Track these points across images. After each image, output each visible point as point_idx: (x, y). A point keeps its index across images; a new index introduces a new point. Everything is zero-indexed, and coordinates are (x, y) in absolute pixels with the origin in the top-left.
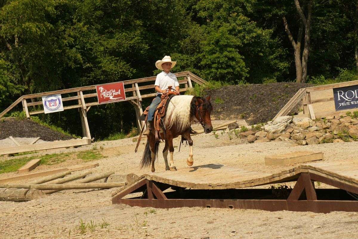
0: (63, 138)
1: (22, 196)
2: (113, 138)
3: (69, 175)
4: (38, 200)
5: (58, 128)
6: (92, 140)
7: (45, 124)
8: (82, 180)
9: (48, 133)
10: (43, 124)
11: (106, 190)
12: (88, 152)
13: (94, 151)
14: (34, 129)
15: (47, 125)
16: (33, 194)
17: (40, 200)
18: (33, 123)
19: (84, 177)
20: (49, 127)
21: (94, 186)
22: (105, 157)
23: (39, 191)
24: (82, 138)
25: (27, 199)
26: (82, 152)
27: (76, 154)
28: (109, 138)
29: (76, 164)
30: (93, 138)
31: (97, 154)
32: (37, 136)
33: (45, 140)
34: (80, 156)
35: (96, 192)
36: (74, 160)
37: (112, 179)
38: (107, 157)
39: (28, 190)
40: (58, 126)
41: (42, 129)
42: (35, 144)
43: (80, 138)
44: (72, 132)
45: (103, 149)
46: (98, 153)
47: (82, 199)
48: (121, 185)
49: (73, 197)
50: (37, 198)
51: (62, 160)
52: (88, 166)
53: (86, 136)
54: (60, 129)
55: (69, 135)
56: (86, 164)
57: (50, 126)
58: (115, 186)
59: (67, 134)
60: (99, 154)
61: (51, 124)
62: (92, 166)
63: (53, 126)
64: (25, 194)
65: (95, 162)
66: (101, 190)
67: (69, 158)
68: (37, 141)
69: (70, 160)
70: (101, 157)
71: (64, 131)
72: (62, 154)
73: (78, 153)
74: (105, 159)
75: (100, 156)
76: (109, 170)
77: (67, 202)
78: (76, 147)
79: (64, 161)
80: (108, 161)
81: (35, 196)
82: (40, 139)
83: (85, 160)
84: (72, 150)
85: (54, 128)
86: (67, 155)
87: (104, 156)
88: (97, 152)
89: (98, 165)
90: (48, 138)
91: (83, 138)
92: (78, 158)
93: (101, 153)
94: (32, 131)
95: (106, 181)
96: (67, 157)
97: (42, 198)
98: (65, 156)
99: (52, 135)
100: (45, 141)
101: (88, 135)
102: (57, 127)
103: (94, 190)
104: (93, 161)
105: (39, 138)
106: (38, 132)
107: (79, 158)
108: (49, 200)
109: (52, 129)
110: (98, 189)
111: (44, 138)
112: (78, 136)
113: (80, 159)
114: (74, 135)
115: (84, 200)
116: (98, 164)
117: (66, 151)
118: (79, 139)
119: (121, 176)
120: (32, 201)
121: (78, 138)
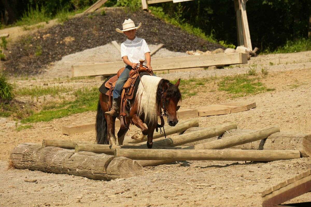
0: (203, 48)
1: (100, 169)
2: (292, 48)
3: (195, 128)
4: (128, 180)
5: (195, 29)
6: (254, 52)
7: (173, 20)
8: (216, 142)
9: (178, 37)
10: (169, 21)
11: (260, 164)
12: (239, 79)
13: (251, 77)
14: (154, 30)
15: (176, 22)
16: (119, 166)
17: (132, 179)
18: (154, 19)
19: (221, 135)
20: (180, 26)
21: (238, 156)
22: (269, 90)
23: (132, 162)
24: (235, 48)
25: (109, 176)
26: (228, 78)
27: (217, 81)
28: (286, 48)
29: (215, 100)
30: (256, 49)
31: (255, 84)
32: (159, 42)
33: (171, 49)
34: (224, 86)
35: (241, 167)
36: (212, 93)
37: (273, 142)
38: (273, 90)
39: (112, 158)
40: (196, 26)
41: (168, 30)
42: (154, 56)
43: (232, 48)
44: (219, 37)
45: (266, 74)
46: (256, 81)
47: (211, 183)
48: (291, 155)
49: (194, 178)
50: (126, 176)
51: (191, 92)
52: (235, 108)
53: (244, 43)
54: (198, 31)
55: (214, 42)
56: (233, 101)
57: (181, 24)
58: (280, 157)
59: (210, 39)
60: (260, 84)
61: (184, 22)
62: (243, 107)
63: (187, 26)
64: (106, 165)
65: (250, 100)
66: (250, 163)
67: (204, 89)
68: (158, 51)
69: (205, 92)
70: (263, 89)
71: (206, 35)
72: (192, 81)
73: (221, 80)
74: (268, 94)
75: (261, 87)
76: (273, 117)
77: (181, 187)
78: (220, 67)
79: (195, 94)
80: (273, 99)
81: (123, 171)
82: (163, 47)
83: (232, 95)
84: (211, 72)
85: (188, 28)
86: (200, 84)
87: (268, 87)
88: (255, 79)
89: (253, 106)
90: (177, 46)
91: (238, 47)
92: (220, 90)
93: (263, 81)
94: (151, 32)
95: (261, 147)
96: (201, 86)
97: (137, 175)
98: (197, 84)
99: (184, 41)
100: (171, 52)
101: (246, 43)
102: (194, 27)
103: (237, 164)
104: (247, 97)
105: (161, 45)
106: (161, 34)
107: (223, 90)
108: (149, 182)
109: (184, 31)
110: (244, 162)
111: (170, 47)
112: (229, 44)
113: (222, 93)
114: (223, 42)
115: (214, 187)
116: (254, 104)
117: (201, 75)
118: (229, 51)
119: (291, 137)
120: (117, 180)
121: (229, 47)
